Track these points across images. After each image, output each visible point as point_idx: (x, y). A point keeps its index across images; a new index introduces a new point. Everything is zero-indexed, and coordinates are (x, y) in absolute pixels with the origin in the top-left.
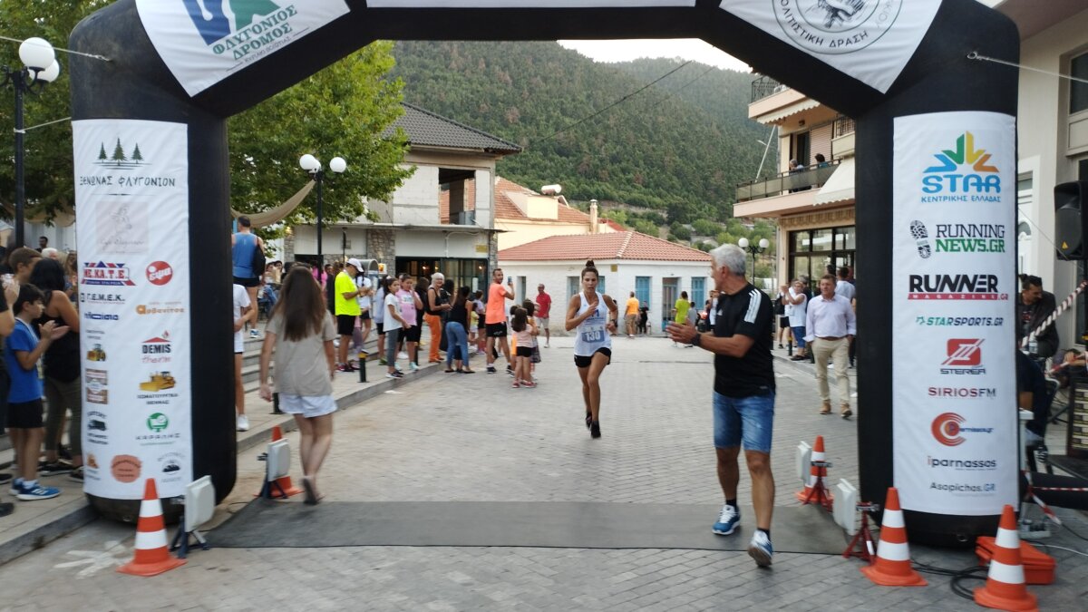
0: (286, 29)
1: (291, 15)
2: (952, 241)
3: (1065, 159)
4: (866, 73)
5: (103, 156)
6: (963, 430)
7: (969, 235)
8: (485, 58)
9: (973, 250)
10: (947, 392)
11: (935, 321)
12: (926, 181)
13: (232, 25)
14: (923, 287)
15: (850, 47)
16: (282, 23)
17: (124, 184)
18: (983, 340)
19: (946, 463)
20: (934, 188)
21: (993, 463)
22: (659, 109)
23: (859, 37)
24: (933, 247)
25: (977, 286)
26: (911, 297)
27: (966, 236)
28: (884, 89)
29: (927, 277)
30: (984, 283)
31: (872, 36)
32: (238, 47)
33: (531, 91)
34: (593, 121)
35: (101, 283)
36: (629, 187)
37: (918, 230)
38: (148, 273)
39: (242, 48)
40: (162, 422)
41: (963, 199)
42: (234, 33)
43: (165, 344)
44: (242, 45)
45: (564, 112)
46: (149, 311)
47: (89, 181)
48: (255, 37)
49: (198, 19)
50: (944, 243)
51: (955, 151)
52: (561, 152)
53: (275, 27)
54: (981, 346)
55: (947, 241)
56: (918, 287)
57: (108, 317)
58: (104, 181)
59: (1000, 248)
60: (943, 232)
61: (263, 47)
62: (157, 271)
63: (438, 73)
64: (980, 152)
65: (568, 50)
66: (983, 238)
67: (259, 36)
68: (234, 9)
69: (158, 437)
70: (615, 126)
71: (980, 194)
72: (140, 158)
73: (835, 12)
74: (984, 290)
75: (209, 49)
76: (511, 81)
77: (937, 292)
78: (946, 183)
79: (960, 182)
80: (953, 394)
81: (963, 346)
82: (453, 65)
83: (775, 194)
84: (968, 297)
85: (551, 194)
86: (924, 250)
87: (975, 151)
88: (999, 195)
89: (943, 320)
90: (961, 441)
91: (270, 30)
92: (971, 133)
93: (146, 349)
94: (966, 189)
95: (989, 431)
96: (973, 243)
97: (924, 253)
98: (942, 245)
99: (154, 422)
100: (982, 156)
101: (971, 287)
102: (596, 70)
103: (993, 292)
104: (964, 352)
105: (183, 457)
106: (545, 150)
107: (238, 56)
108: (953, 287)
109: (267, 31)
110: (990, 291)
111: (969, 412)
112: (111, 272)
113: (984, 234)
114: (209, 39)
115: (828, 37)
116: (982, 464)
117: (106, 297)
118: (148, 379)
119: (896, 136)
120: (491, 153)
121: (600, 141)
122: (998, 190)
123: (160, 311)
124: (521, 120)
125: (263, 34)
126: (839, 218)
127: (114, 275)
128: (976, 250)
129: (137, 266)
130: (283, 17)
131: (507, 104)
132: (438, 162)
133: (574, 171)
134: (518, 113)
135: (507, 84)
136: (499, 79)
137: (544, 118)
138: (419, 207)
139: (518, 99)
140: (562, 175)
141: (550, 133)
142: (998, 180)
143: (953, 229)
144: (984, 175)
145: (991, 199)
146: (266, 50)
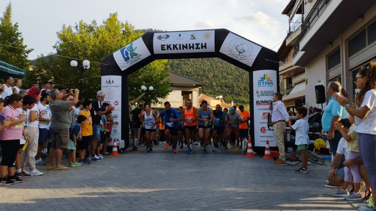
2: (263, 94)
4: (247, 63)
5: (107, 82)
6: (266, 130)
9: (267, 96)
10: (263, 123)
12: (258, 83)
13: (130, 58)
15: (244, 58)
16: (139, 57)
17: (110, 87)
19: (263, 137)
20: (260, 84)
21: (272, 137)
24: (260, 95)
26: (256, 105)
27: (266, 93)
28: (251, 66)
29: (259, 101)
30: (269, 102)
31: (247, 56)
33: (216, 67)
37: (257, 92)
38: (114, 103)
41: (265, 86)
42: (130, 59)
43: (117, 116)
44: (132, 61)
45: (228, 74)
46: (114, 110)
47: (104, 87)
48: (134, 60)
49: (124, 57)
51: (263, 77)
52: (227, 87)
56: (258, 103)
58: (107, 86)
59: (273, 95)
62: (116, 103)
63: (186, 62)
64: (268, 77)
68: (130, 55)
69: (115, 134)
70: (245, 78)
71: (268, 85)
72: (113, 82)
73: (240, 52)
75: (126, 62)
76: (210, 64)
77: (261, 104)
78: (262, 83)
79: (264, 83)
81: (266, 114)
82: (191, 60)
84: (266, 105)
85: (218, 99)
86: (258, 96)
87: (267, 77)
89: (262, 109)
90: (266, 132)
91: (137, 59)
92: (266, 74)
93: (113, 117)
94: (266, 84)
99: (115, 131)
101: (267, 103)
106: (221, 87)
107: (131, 63)
108: (264, 103)
113: (269, 93)
114: (126, 61)
115: (239, 57)
116: (270, 136)
119: (253, 75)
120: (197, 86)
121: (240, 83)
122: (272, 84)
123: (116, 110)
124: (213, 77)
125: (135, 59)
129: (112, 102)
131: (209, 72)
132: (181, 89)
133: (231, 93)
134: (212, 75)
135: (208, 65)
136: (206, 63)
137: (221, 76)
138: (176, 102)
139: (212, 70)
140: (227, 94)
141: (223, 81)
142: (272, 83)
143: (263, 92)
144: (269, 82)
145: (271, 86)
146: (136, 62)
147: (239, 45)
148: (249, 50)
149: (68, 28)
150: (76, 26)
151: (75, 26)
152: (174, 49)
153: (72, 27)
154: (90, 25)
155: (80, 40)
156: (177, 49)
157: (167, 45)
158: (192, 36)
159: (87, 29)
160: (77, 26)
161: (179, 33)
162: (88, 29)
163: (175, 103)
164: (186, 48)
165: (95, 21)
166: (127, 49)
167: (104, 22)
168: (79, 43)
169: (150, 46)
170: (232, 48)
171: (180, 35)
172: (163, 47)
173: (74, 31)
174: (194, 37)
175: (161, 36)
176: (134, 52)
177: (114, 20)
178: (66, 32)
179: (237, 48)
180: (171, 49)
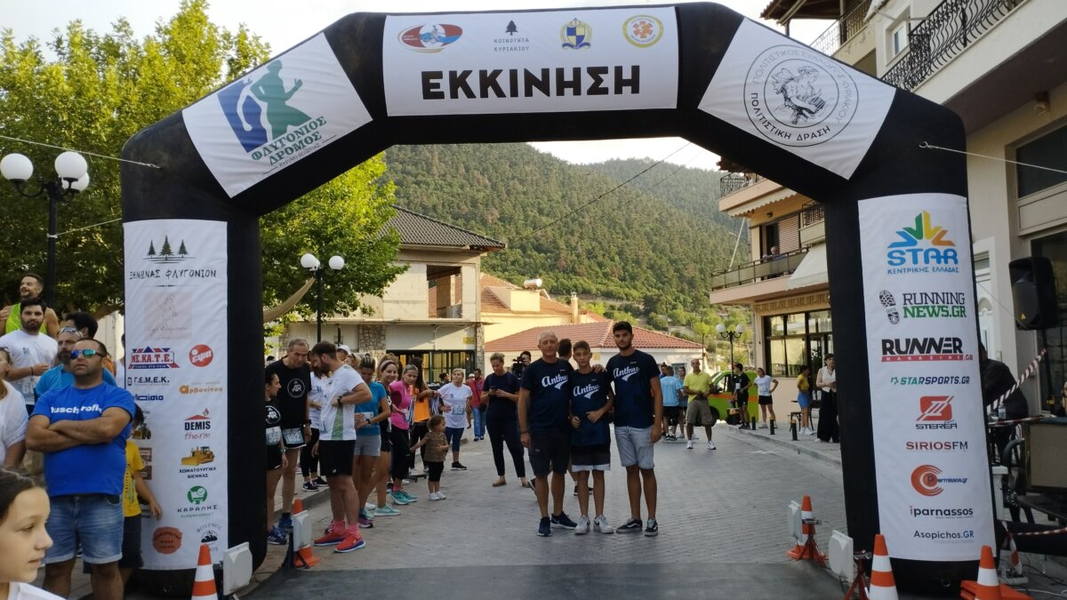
0: (316, 136)
1: (321, 124)
2: (918, 308)
3: (1017, 239)
4: (830, 162)
5: (152, 252)
6: (940, 481)
7: (933, 302)
8: (464, 163)
9: (937, 315)
10: (923, 445)
11: (907, 380)
12: (890, 255)
13: (269, 135)
14: (894, 350)
15: (815, 140)
16: (313, 132)
17: (171, 276)
18: (952, 397)
19: (928, 512)
20: (898, 261)
21: (970, 512)
22: (631, 207)
23: (822, 132)
24: (901, 314)
25: (943, 348)
26: (884, 360)
27: (930, 304)
28: (847, 175)
29: (897, 341)
30: (949, 345)
31: (834, 130)
32: (274, 153)
33: (508, 193)
34: (569, 219)
35: (147, 367)
36: (605, 281)
37: (887, 299)
38: (191, 356)
39: (278, 154)
40: (202, 495)
41: (925, 270)
42: (270, 141)
43: (205, 421)
44: (278, 151)
45: (541, 212)
46: (192, 391)
47: (139, 275)
48: (289, 144)
49: (238, 130)
50: (911, 311)
51: (915, 228)
52: (539, 249)
53: (307, 135)
54: (951, 403)
55: (913, 308)
56: (890, 350)
57: (153, 398)
58: (152, 274)
59: (962, 313)
60: (909, 300)
61: (295, 153)
62: (199, 353)
63: (420, 178)
64: (937, 228)
65: (543, 154)
66: (946, 305)
67: (293, 143)
68: (270, 122)
69: (198, 509)
70: (590, 223)
71: (940, 266)
72: (185, 253)
73: (800, 110)
74: (950, 351)
75: (248, 156)
76: (489, 184)
77: (908, 354)
78: (908, 257)
79: (921, 256)
80: (928, 447)
81: (934, 403)
82: (435, 170)
83: (748, 281)
84: (936, 358)
85: (533, 288)
86: (893, 316)
87: (932, 227)
88: (957, 266)
89: (915, 379)
90: (939, 491)
91: (303, 138)
92: (928, 212)
93: (188, 426)
94: (927, 261)
95: (965, 481)
96: (936, 309)
97: (894, 319)
98: (909, 312)
99: (194, 495)
100: (938, 232)
101: (938, 350)
102: (570, 172)
103: (958, 353)
104: (936, 409)
105: (220, 528)
106: (523, 248)
107: (273, 161)
108: (921, 350)
109: (300, 139)
110: (955, 352)
111: (945, 463)
112: (157, 356)
113: (946, 301)
114: (248, 147)
115: (795, 132)
116: (960, 512)
117: (152, 379)
118: (189, 454)
119: (860, 217)
120: (475, 250)
121: (576, 238)
122: (956, 262)
123: (201, 390)
124: (499, 219)
125: (296, 142)
126: (811, 302)
127: (160, 359)
128: (940, 315)
129: (181, 350)
130: (314, 126)
131: (487, 205)
132: (426, 259)
133: (553, 267)
134: (497, 214)
135: (486, 187)
136: (478, 182)
137: (522, 217)
138: (408, 302)
139: (496, 201)
140: (541, 271)
141: (528, 232)
142: (955, 254)
143: (918, 297)
144: (942, 249)
145: (950, 270)
146: (298, 156)
147: (797, 74)
148: (842, 100)
149: (26, 47)
150: (55, 40)
151: (53, 40)
152: (484, 94)
153: (42, 42)
154: (107, 36)
155: (66, 87)
156: (500, 93)
157: (452, 74)
158: (571, 31)
159: (99, 53)
160: (59, 41)
161: (510, 17)
162: (102, 52)
163: (405, 306)
164: (544, 87)
165: (126, 24)
166: (255, 89)
167: (159, 30)
168: (64, 99)
169: (368, 81)
170: (759, 90)
171: (512, 28)
172: (432, 81)
173: (50, 57)
174: (580, 39)
175: (422, 32)
176: (288, 103)
177: (194, 19)
178: (14, 58)
179: (783, 90)
180: (470, 94)
